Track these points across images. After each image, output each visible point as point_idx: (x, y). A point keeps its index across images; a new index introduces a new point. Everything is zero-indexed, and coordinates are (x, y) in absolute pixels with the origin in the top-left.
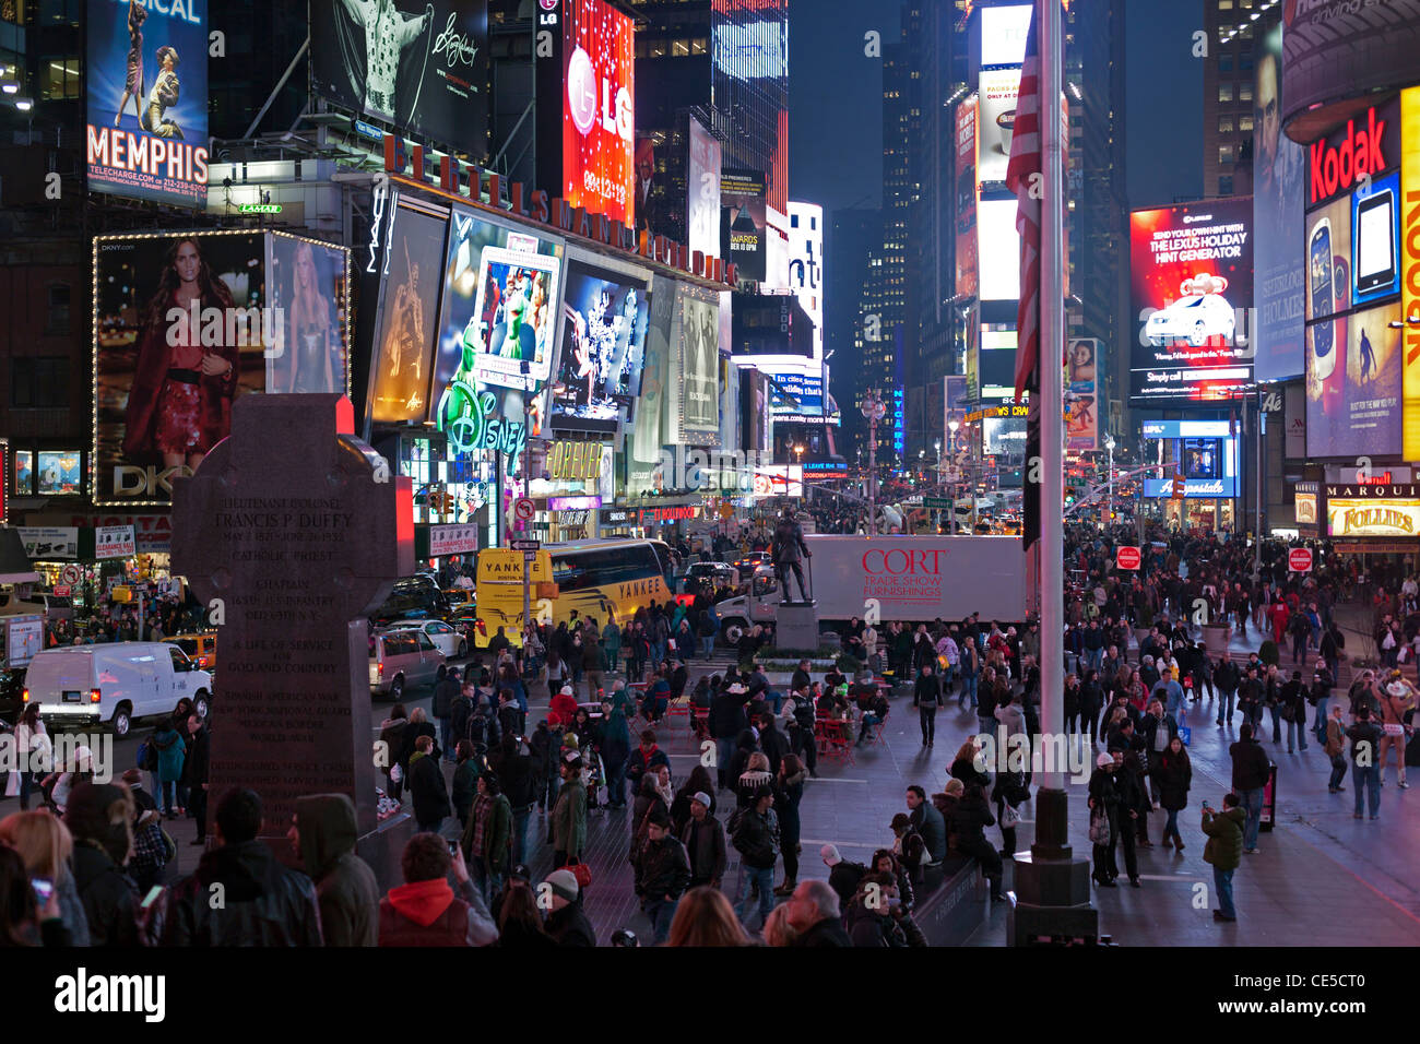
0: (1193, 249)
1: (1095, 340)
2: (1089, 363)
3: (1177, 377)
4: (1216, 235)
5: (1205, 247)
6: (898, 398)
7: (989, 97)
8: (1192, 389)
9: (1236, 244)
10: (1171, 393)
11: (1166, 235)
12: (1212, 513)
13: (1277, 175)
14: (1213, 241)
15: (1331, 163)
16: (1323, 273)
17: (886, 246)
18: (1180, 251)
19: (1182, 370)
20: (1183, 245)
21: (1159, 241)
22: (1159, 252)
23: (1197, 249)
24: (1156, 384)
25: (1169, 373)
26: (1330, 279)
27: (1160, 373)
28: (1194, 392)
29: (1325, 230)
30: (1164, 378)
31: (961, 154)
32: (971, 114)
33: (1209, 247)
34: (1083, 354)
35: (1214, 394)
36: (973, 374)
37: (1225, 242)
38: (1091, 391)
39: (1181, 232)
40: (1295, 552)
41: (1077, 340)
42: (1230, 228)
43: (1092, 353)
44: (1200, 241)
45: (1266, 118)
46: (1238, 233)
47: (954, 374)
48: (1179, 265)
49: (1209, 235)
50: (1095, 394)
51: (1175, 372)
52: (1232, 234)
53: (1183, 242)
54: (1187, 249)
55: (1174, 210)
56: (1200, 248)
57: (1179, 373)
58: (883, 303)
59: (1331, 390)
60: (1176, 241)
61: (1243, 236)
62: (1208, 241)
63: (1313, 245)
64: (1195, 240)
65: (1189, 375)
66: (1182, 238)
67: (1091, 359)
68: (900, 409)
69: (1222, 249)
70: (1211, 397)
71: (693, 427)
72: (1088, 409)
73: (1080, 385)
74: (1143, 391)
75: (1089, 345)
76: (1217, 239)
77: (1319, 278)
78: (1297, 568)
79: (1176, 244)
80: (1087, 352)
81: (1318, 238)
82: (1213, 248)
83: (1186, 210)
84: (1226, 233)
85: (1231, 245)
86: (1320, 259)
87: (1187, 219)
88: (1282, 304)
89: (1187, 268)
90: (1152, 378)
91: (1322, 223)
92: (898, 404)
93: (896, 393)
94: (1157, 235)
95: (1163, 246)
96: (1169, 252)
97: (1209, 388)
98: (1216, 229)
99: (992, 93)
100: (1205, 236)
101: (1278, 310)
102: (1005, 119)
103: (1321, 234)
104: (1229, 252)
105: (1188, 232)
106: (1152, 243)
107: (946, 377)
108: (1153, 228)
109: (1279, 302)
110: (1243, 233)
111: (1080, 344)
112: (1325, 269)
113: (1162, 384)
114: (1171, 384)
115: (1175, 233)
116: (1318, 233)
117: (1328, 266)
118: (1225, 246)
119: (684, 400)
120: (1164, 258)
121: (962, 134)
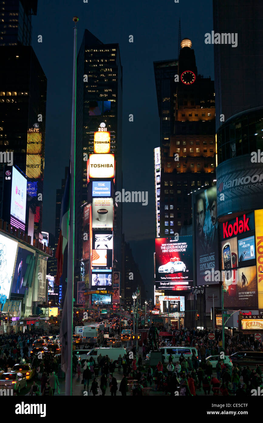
0: (173, 249)
1: (119, 272)
2: (118, 279)
3: (168, 284)
4: (179, 245)
5: (176, 248)
6: (61, 288)
7: (95, 205)
8: (173, 287)
9: (184, 248)
10: (167, 288)
11: (165, 245)
12: (177, 322)
13: (204, 230)
14: (178, 247)
15: (230, 228)
16: (228, 257)
17: (56, 244)
18: (169, 249)
19: (170, 282)
20: (170, 248)
21: (163, 246)
22: (163, 249)
23: (174, 249)
24: (162, 286)
25: (166, 283)
26: (230, 259)
27: (164, 283)
28: (173, 288)
29: (228, 246)
30: (165, 284)
31: (85, 220)
32: (88, 210)
33: (177, 248)
34: (116, 276)
35: (179, 289)
36: (88, 281)
37: (181, 247)
38: (118, 286)
39: (169, 244)
40: (210, 334)
41: (114, 272)
42: (183, 244)
43: (118, 276)
44: (174, 247)
45: (200, 215)
46: (185, 245)
47: (80, 281)
48: (169, 253)
49: (177, 245)
50: (119, 288)
51: (168, 282)
52: (183, 245)
53: (170, 247)
54: (171, 249)
55: (167, 238)
56: (175, 249)
57: (169, 283)
58: (54, 260)
59: (231, 289)
60: (168, 247)
61: (186, 246)
62: (177, 247)
63: (224, 250)
64: (173, 247)
65: (172, 283)
66: (170, 246)
67: (118, 278)
68: (61, 291)
69: (181, 249)
70: (178, 289)
71: (41, 296)
72: (117, 292)
73: (115, 285)
74: (159, 287)
75: (118, 274)
76: (179, 247)
77: (226, 258)
78: (210, 339)
79: (168, 248)
80: (117, 275)
81: (226, 247)
82: (178, 249)
83: (171, 238)
84: (182, 245)
85: (183, 248)
86: (227, 253)
87: (171, 241)
88: (207, 265)
89: (171, 254)
90: (161, 284)
91: (227, 244)
92: (60, 289)
93: (60, 286)
94: (163, 245)
95: (164, 248)
96: (166, 249)
97: (177, 287)
98: (179, 244)
99: (96, 204)
100: (176, 246)
101: (205, 266)
102: (99, 211)
103: (227, 247)
104: (183, 250)
105: (171, 244)
106: (161, 247)
107: (78, 282)
108: (162, 243)
109: (205, 264)
110: (186, 245)
111: (115, 273)
112: (228, 256)
113: (164, 286)
114: (167, 286)
115: (168, 244)
116: (226, 246)
117: (229, 255)
118: (182, 248)
119: (39, 288)
120: (164, 251)
121: (85, 215)
